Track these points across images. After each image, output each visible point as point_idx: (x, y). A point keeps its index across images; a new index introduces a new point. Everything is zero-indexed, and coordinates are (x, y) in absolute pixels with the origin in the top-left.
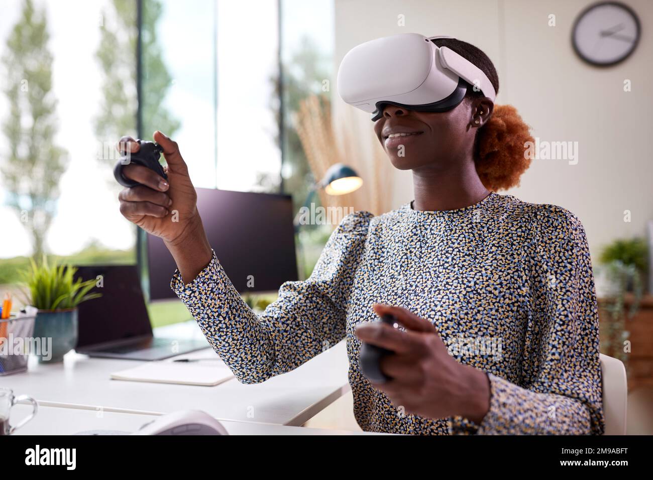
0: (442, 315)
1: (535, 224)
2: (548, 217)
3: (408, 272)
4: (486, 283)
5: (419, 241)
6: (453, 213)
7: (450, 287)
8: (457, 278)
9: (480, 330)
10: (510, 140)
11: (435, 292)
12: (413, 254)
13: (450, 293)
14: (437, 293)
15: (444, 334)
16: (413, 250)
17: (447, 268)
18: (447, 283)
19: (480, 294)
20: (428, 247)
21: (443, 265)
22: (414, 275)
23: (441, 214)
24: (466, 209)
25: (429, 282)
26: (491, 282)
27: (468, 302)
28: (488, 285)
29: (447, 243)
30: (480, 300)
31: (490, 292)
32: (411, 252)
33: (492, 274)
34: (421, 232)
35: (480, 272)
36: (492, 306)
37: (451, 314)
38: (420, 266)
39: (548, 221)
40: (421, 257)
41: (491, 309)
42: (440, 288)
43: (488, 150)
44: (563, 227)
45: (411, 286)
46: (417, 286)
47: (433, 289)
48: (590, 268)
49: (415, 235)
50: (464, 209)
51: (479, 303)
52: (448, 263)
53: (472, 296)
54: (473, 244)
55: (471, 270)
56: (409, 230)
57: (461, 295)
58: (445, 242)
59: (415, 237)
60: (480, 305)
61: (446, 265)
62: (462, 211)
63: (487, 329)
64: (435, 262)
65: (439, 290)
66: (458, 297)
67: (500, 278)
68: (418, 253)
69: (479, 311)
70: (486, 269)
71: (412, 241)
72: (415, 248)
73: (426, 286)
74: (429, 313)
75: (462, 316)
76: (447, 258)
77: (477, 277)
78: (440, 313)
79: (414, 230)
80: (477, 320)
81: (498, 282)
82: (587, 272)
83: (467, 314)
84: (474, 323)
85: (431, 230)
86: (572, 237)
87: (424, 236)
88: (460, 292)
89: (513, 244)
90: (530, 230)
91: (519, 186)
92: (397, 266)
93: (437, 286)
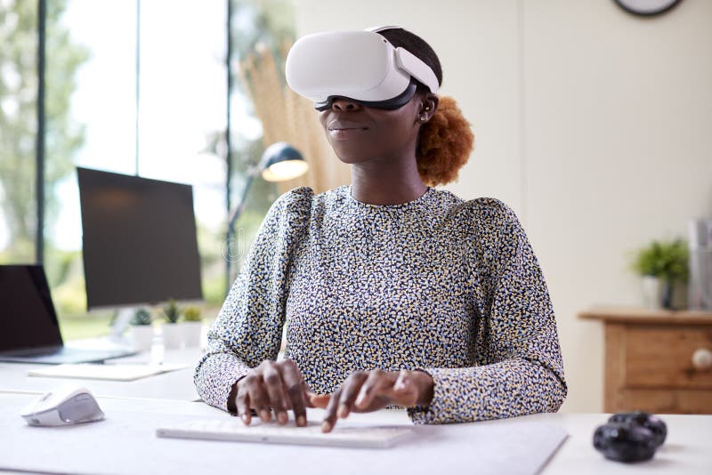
0: (403, 315)
1: (474, 219)
2: (484, 209)
3: (357, 269)
4: (439, 280)
5: (364, 236)
6: (397, 208)
7: (405, 287)
8: (412, 278)
9: (438, 323)
10: (450, 136)
11: (392, 291)
12: (360, 251)
13: (407, 292)
14: (394, 292)
15: (407, 332)
16: (359, 246)
17: (399, 268)
18: (403, 283)
19: (435, 290)
20: (375, 244)
21: (395, 264)
22: (364, 273)
23: (385, 209)
24: (409, 204)
25: (383, 283)
26: (443, 277)
27: (426, 299)
28: (441, 281)
29: (396, 242)
30: (435, 295)
31: (444, 287)
32: (357, 249)
33: (442, 270)
34: (365, 226)
35: (432, 271)
36: (446, 300)
37: (412, 312)
38: (369, 265)
39: (485, 213)
40: (368, 255)
41: (445, 302)
42: (396, 287)
43: (430, 147)
44: (499, 214)
45: (363, 285)
46: (369, 286)
47: (389, 289)
48: (530, 246)
49: (360, 229)
50: (406, 204)
51: (435, 298)
52: (400, 262)
53: (428, 292)
54: (422, 242)
55: (424, 271)
56: (352, 224)
57: (418, 294)
58: (394, 241)
59: (359, 232)
60: (436, 300)
61: (399, 265)
62: (405, 206)
63: (444, 321)
64: (386, 262)
65: (396, 290)
66: (416, 296)
67: (450, 272)
68: (364, 249)
69: (436, 306)
70: (436, 268)
71: (357, 236)
72: (361, 244)
73: (381, 286)
74: (389, 313)
75: (422, 312)
76: (398, 257)
77: (430, 276)
78: (400, 313)
79: (357, 225)
80: (436, 314)
81: (449, 276)
82: (527, 249)
83: (426, 310)
84: (433, 317)
85: (376, 225)
86: (510, 221)
87: (368, 232)
88: (417, 291)
89: (456, 240)
90: (469, 225)
91: (457, 182)
92: (344, 263)
93: (392, 286)
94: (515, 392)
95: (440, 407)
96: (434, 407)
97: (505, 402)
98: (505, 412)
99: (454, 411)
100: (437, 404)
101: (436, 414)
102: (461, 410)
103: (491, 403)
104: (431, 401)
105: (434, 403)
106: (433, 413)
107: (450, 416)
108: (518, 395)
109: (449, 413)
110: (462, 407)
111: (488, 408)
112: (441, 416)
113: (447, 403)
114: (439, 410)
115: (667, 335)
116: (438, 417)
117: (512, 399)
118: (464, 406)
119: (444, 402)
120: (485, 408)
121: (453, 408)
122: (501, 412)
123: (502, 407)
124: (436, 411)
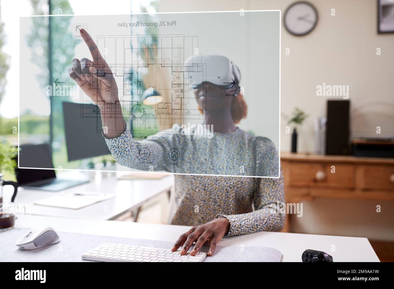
94: (265, 221)
95: (234, 229)
96: (232, 229)
97: (261, 225)
98: (260, 229)
99: (240, 230)
100: (233, 228)
101: (232, 232)
102: (243, 228)
103: (255, 225)
104: (230, 227)
105: (232, 228)
106: (231, 232)
107: (238, 232)
108: (266, 222)
109: (238, 230)
110: (243, 227)
111: (253, 226)
112: (234, 232)
113: (236, 226)
114: (233, 230)
115: (306, 166)
116: (233, 233)
117: (264, 223)
118: (244, 226)
119: (235, 226)
120: (252, 227)
121: (239, 228)
122: (258, 229)
123: (259, 227)
124: (232, 231)
